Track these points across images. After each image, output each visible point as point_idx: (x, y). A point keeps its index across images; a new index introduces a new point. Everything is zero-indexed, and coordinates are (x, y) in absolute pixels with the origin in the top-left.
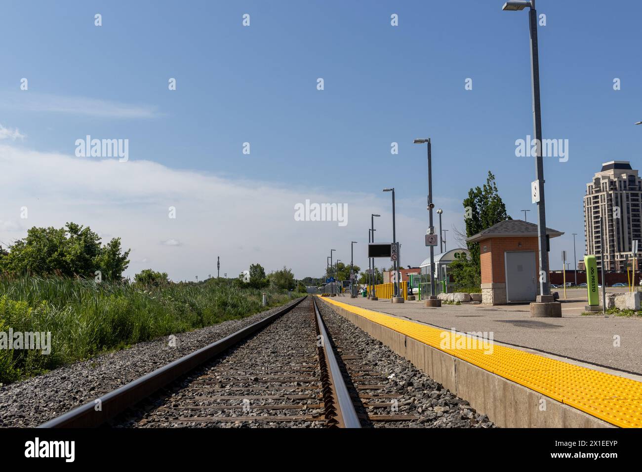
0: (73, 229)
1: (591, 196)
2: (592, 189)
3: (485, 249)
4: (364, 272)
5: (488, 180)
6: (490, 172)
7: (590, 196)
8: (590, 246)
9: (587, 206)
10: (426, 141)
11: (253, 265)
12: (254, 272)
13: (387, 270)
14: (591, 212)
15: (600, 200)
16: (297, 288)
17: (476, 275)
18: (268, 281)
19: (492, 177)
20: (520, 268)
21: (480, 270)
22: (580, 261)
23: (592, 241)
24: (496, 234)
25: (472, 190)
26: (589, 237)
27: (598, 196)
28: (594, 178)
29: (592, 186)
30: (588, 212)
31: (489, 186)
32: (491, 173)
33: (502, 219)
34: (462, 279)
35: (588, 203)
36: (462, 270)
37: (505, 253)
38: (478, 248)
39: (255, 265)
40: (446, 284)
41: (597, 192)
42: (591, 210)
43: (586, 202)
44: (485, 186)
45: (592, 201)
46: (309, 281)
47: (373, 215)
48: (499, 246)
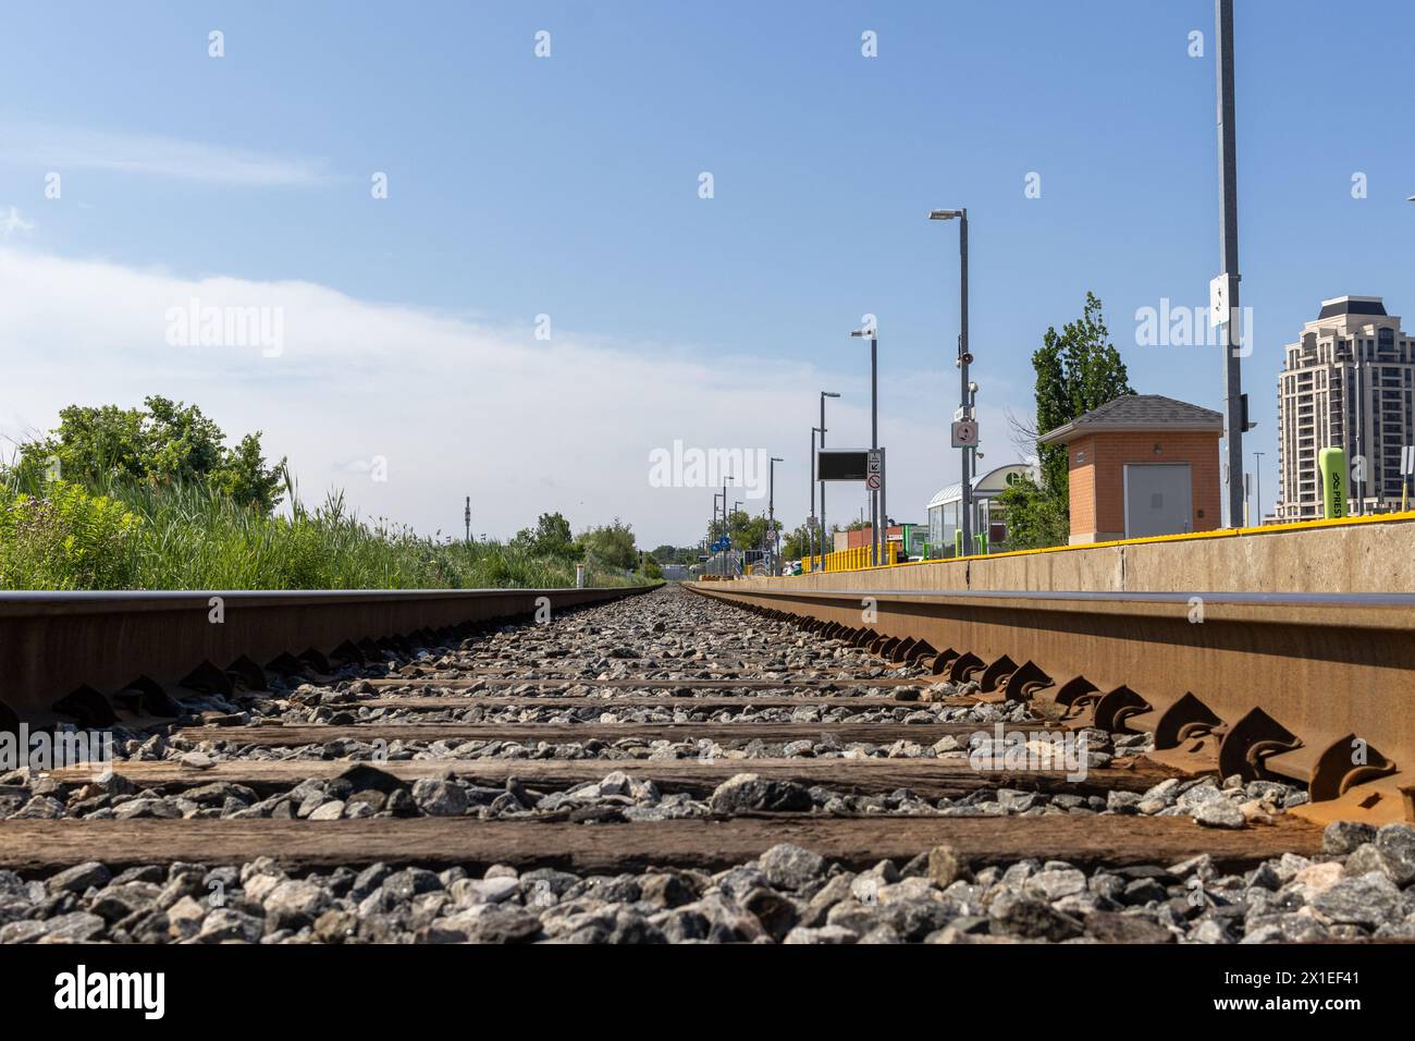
0: (162, 409)
1: (1295, 373)
2: (1298, 357)
3: (1080, 458)
4: (792, 534)
5: (1086, 309)
6: (1090, 294)
7: (1291, 373)
8: (1289, 485)
9: (1285, 396)
10: (958, 214)
11: (546, 515)
12: (547, 530)
13: (842, 528)
14: (1294, 408)
15: (1314, 381)
16: (642, 568)
17: (1058, 517)
18: (581, 549)
19: (1094, 303)
20: (1157, 501)
21: (1067, 506)
22: (1268, 516)
23: (1295, 473)
24: (1106, 425)
25: (1051, 329)
26: (1289, 463)
27: (1311, 373)
28: (1302, 334)
29: (1298, 351)
30: (1288, 409)
31: (1089, 322)
32: (1093, 295)
33: (1115, 395)
34: (1024, 528)
35: (1287, 388)
36: (1025, 507)
37: (1125, 467)
38: (1062, 459)
39: (551, 514)
40: (987, 541)
41: (1307, 364)
42: (1294, 403)
43: (1284, 387)
44: (1080, 322)
45: (1297, 384)
46: (667, 553)
47: (823, 394)
48: (1113, 451)
